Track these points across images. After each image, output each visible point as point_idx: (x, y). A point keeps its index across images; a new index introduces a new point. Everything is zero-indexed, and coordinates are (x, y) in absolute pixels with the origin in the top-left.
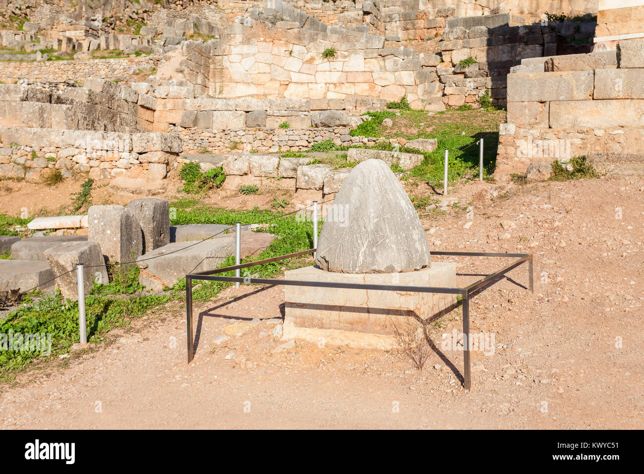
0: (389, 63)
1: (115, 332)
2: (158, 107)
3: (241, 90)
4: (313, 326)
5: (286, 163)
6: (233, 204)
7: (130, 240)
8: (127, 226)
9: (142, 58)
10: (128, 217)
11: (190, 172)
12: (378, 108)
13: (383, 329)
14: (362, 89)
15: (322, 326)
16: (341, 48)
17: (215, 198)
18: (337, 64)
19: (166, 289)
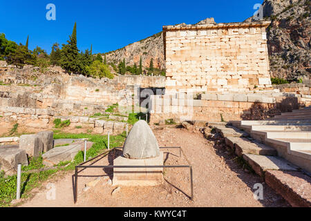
0: (114, 94)
1: (34, 190)
2: (44, 101)
3: (70, 98)
4: (124, 179)
5: (92, 119)
6: (74, 132)
7: (38, 147)
8: (37, 142)
9: (37, 87)
10: (38, 139)
11: (57, 122)
12: (111, 105)
13: (152, 178)
14: (106, 100)
15: (128, 179)
16: (101, 89)
17: (66, 130)
18: (99, 93)
19: (55, 166)
